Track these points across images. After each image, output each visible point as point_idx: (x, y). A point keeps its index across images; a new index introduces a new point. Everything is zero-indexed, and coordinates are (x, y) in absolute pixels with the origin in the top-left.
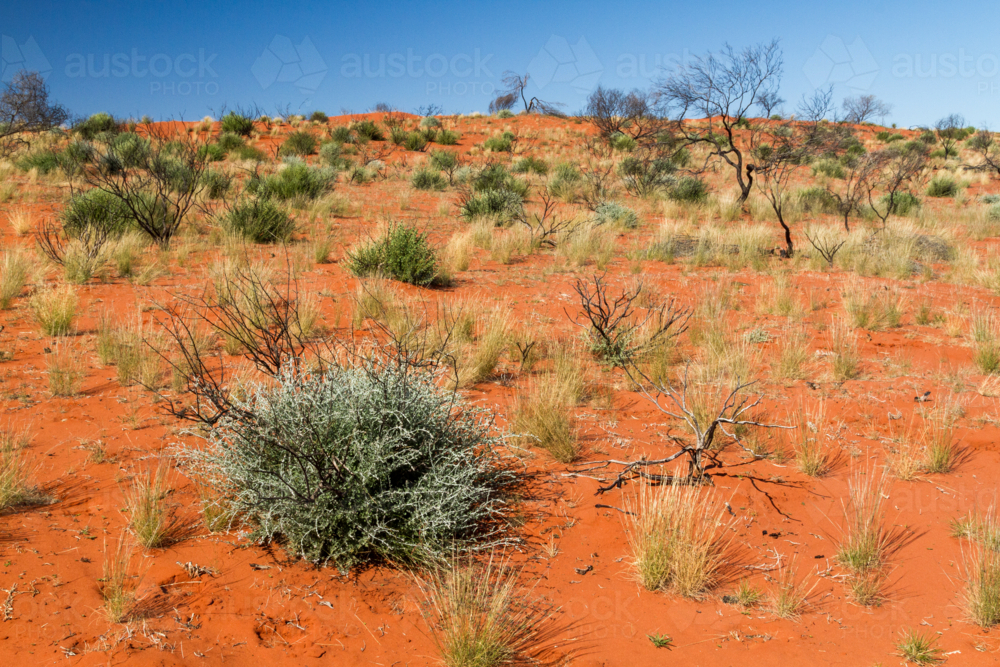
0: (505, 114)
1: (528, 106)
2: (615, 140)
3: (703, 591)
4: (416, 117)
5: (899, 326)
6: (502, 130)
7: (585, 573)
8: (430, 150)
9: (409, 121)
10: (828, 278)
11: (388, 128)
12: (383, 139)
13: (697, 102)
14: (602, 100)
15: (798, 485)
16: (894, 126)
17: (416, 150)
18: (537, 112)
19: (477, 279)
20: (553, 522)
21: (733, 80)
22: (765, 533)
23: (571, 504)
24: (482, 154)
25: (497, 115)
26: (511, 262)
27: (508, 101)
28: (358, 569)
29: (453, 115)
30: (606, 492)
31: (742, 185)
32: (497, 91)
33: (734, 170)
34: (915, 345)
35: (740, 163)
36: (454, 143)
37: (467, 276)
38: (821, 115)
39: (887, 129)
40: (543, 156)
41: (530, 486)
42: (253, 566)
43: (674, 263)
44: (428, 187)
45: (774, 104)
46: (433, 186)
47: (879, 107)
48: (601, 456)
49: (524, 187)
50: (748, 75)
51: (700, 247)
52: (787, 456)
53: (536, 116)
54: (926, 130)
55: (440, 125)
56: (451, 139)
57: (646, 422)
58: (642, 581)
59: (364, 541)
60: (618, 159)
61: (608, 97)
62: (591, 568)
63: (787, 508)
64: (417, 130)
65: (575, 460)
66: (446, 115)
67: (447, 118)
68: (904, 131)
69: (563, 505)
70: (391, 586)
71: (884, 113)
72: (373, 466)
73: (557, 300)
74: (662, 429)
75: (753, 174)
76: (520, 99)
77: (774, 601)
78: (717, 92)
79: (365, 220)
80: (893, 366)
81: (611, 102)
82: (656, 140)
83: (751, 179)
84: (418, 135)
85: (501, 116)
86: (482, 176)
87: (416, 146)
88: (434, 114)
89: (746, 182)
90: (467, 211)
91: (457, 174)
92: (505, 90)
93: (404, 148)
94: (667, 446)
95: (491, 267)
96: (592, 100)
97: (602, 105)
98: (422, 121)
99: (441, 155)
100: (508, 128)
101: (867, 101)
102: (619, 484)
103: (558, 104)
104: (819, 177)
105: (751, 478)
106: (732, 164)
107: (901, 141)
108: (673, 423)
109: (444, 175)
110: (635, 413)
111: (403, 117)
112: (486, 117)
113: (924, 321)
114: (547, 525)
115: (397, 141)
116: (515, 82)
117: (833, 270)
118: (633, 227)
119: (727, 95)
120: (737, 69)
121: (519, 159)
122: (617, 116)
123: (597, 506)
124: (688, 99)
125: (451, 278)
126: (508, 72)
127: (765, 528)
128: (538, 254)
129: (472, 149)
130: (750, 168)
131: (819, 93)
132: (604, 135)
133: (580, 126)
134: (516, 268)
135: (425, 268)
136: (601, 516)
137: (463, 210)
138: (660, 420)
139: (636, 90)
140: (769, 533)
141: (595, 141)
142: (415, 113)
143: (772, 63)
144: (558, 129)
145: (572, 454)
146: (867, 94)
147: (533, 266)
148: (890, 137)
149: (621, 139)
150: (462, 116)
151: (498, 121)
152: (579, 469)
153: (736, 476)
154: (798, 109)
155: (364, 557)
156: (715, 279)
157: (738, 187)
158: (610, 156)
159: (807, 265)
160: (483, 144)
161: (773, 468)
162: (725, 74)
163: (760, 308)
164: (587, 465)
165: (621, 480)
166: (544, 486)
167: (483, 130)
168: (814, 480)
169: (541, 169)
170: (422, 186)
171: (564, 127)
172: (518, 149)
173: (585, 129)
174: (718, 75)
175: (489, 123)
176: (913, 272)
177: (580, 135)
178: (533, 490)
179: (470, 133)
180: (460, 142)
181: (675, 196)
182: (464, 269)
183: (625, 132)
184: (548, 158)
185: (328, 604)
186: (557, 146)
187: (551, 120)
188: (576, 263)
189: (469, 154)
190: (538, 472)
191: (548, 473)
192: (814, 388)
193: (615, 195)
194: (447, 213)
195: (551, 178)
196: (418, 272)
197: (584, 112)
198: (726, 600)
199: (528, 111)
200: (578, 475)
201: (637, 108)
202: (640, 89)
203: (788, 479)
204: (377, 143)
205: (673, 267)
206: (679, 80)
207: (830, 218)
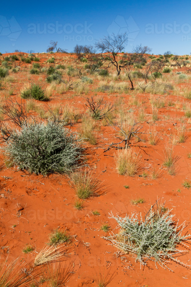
0: (52, 53)
1: (58, 50)
2: (82, 59)
3: (134, 174)
4: (27, 54)
5: (164, 107)
6: (51, 57)
7: (104, 172)
8: (32, 63)
9: (25, 55)
10: (144, 95)
11: (20, 57)
12: (19, 60)
13: (106, 49)
14: (78, 48)
15: (150, 147)
16: (153, 54)
17: (29, 63)
18: (60, 52)
19: (55, 98)
20: (94, 160)
21: (115, 43)
22: (145, 159)
23: (98, 155)
24: (47, 64)
25: (49, 53)
26: (63, 93)
27: (52, 49)
28: (48, 175)
29: (37, 53)
30: (106, 152)
31: (118, 71)
32: (49, 46)
33: (116, 67)
34: (170, 111)
35: (117, 65)
36: (39, 61)
37: (52, 97)
38: (138, 52)
39: (151, 55)
40: (63, 64)
41: (87, 151)
42: (21, 176)
43: (104, 92)
44: (34, 73)
45: (122, 49)
46: (36, 73)
47: (149, 49)
48: (102, 143)
49: (61, 73)
50: (119, 41)
51: (111, 88)
52: (146, 141)
53: (60, 53)
54: (160, 55)
55: (34, 56)
56: (38, 60)
57: (110, 134)
58: (119, 173)
59: (50, 168)
60: (84, 65)
61: (79, 47)
62: (106, 171)
63: (148, 153)
64: (28, 57)
65: (96, 144)
66: (35, 53)
67: (36, 54)
68: (155, 56)
69: (96, 156)
70: (57, 178)
71: (150, 51)
72: (51, 148)
73: (78, 103)
74: (114, 135)
75: (121, 68)
76: (55, 48)
77: (151, 176)
78: (111, 46)
79: (19, 83)
80: (166, 117)
81: (80, 49)
82: (93, 59)
83: (120, 69)
84: (29, 59)
85: (51, 53)
86: (49, 70)
87: (29, 62)
88: (32, 53)
89: (119, 70)
90: (47, 80)
91: (42, 70)
92: (51, 46)
93: (25, 62)
94: (117, 140)
95: (57, 95)
96: (75, 48)
97: (78, 50)
98: (29, 55)
99: (36, 64)
100: (53, 57)
101: (146, 48)
102: (108, 149)
103: (66, 50)
104: (136, 68)
105: (139, 146)
106: (115, 65)
107: (155, 58)
108: (116, 134)
109: (38, 70)
110: (106, 132)
111: (23, 54)
112: (46, 53)
113: (170, 105)
114: (93, 161)
115: (23, 60)
116: (54, 43)
117: (145, 93)
118: (92, 83)
119: (114, 47)
120: (116, 40)
121: (57, 65)
122: (82, 53)
123: (104, 155)
124: (103, 48)
125: (49, 98)
126: (52, 41)
127: (145, 158)
128: (69, 91)
129: (44, 63)
130: (120, 67)
131: (138, 46)
132: (79, 58)
133: (72, 56)
134: (64, 95)
135: (42, 96)
136: (106, 158)
137: (46, 80)
138: (113, 133)
139: (86, 46)
140: (146, 159)
141: (77, 60)
142: (27, 52)
143: (125, 38)
144: (66, 57)
145: (96, 143)
146: (146, 46)
147: (69, 94)
148: (152, 57)
149: (84, 59)
150: (40, 53)
151: (50, 55)
152: (98, 146)
153: (135, 146)
154: (132, 50)
155: (49, 171)
156: (117, 96)
157: (117, 72)
158: (81, 64)
159: (138, 92)
160: (47, 61)
161: (143, 143)
162: (113, 41)
163: (130, 103)
164: (99, 145)
165: (109, 148)
166: (90, 151)
167: (46, 57)
168: (153, 146)
169: (63, 68)
170: (33, 73)
171: (68, 56)
172: (56, 62)
173: (74, 56)
174: (111, 42)
175: (47, 55)
176: (164, 93)
177: (72, 58)
178: (88, 152)
179: (43, 58)
180: (40, 61)
181: (100, 74)
182: (51, 96)
183: (84, 57)
184: (65, 65)
185: (43, 184)
186: (67, 61)
187: (64, 54)
188: (80, 93)
189: (43, 64)
190: (88, 148)
191: (90, 148)
192: (148, 123)
193: (85, 74)
194: (42, 81)
195: (67, 70)
196: (40, 97)
197: (73, 52)
198: (140, 176)
199: (58, 52)
200: (98, 148)
201: (87, 51)
202: (87, 45)
203: (147, 146)
204: (17, 61)
205: (104, 93)
206: (101, 43)
207: (140, 79)
